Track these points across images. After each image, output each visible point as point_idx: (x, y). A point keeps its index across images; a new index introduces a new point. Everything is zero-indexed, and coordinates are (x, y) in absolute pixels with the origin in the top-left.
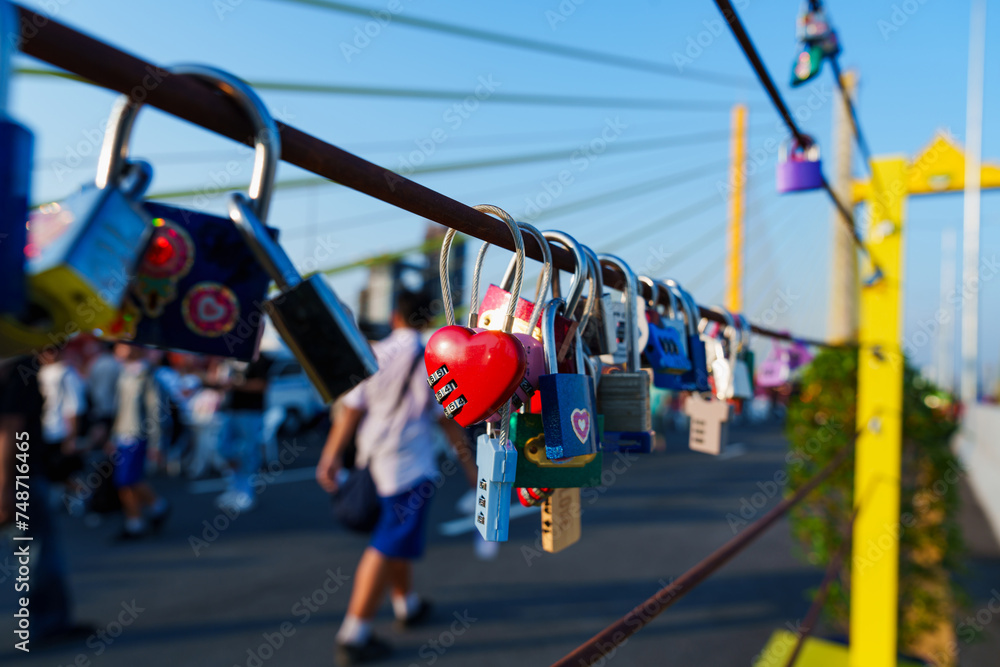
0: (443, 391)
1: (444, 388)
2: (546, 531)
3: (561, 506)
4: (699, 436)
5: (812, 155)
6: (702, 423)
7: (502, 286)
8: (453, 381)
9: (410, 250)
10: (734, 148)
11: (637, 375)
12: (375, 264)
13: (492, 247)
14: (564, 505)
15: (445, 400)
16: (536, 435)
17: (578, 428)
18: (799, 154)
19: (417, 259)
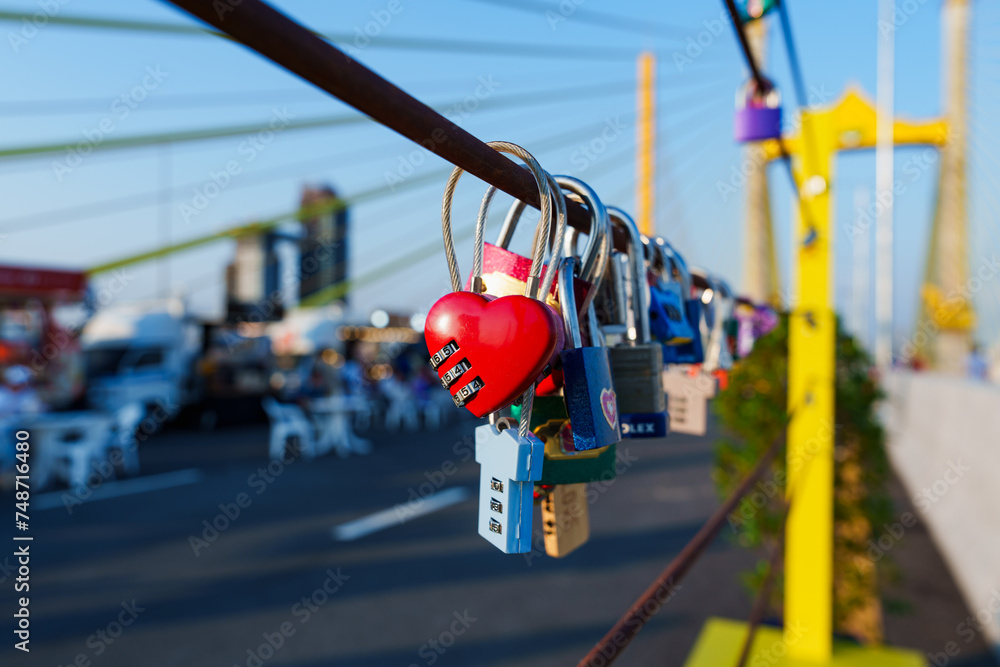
0: (452, 373)
1: (453, 369)
2: (549, 533)
3: (565, 503)
4: (679, 415)
5: (772, 101)
6: (683, 400)
7: (499, 243)
8: (465, 361)
9: (284, 217)
10: (641, 101)
11: (646, 347)
12: (243, 235)
13: (499, 193)
14: (567, 501)
15: (455, 384)
16: (544, 422)
17: (608, 412)
18: (757, 101)
19: (292, 228)
